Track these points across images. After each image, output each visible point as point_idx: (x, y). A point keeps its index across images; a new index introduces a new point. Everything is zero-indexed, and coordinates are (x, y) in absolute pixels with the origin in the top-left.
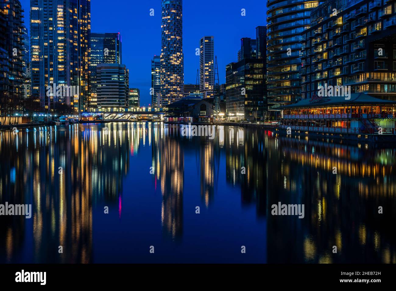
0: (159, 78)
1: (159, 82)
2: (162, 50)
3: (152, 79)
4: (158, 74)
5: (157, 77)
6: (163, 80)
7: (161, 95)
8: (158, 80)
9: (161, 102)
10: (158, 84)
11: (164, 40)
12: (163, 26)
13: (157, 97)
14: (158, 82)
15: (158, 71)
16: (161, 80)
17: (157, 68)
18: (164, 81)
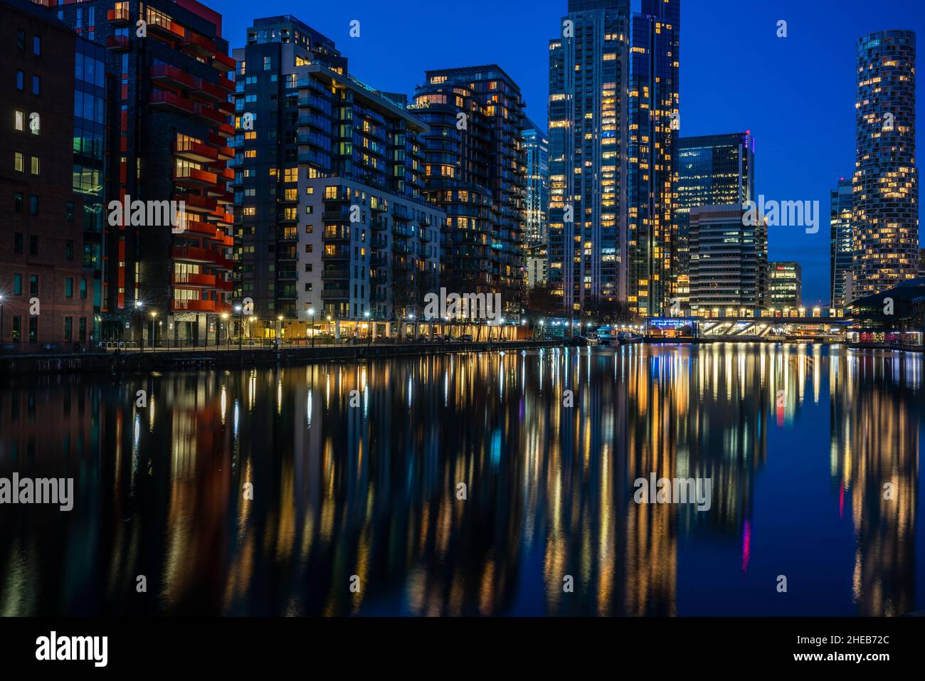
0: (851, 235)
1: (851, 243)
2: (857, 164)
3: (833, 237)
4: (848, 226)
5: (846, 233)
6: (859, 238)
7: (855, 278)
8: (848, 240)
9: (854, 293)
10: (848, 250)
11: (862, 139)
12: (862, 103)
13: (845, 281)
14: (848, 245)
15: (847, 216)
16: (855, 238)
17: (845, 211)
18: (863, 242)
